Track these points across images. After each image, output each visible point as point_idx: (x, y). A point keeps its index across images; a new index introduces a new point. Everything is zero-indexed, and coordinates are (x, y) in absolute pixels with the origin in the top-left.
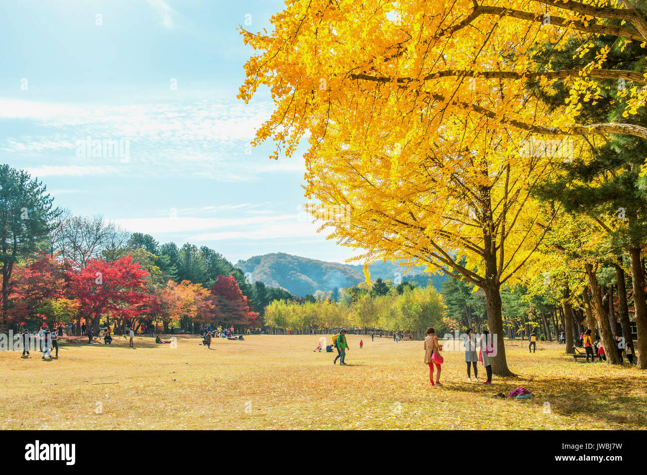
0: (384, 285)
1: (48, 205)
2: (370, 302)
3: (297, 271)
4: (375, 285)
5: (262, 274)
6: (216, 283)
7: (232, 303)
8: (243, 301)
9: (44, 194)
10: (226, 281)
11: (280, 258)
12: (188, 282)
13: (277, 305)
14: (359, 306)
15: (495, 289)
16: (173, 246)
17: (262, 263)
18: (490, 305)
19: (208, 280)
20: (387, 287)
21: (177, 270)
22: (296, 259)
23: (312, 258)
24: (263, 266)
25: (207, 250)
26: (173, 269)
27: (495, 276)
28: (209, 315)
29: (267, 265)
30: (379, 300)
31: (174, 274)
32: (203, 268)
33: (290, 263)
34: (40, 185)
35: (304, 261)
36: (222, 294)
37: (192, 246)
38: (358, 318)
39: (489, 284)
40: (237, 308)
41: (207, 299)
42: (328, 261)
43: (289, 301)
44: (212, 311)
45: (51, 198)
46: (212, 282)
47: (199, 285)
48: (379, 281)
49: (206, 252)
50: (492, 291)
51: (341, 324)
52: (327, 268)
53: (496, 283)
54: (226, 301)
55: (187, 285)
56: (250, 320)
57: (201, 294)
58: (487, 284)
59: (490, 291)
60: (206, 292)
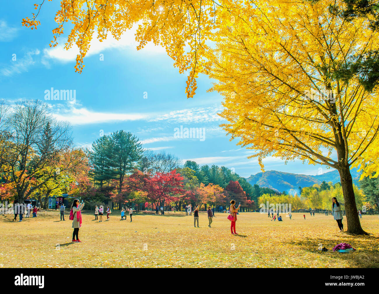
0: (327, 184)
1: (140, 148)
2: (317, 194)
3: (282, 180)
4: (322, 185)
5: (263, 182)
6: (229, 184)
7: (237, 195)
8: (243, 194)
9: (138, 143)
10: (234, 184)
11: (272, 173)
12: (212, 184)
13: (264, 196)
14: (311, 196)
15: (345, 168)
16: (207, 166)
17: (263, 176)
18: (343, 181)
19: (224, 183)
20: (329, 186)
21: (208, 178)
22: (280, 173)
23: (289, 173)
24: (263, 177)
25: (224, 168)
26: (206, 178)
27: (344, 159)
28: (223, 201)
29: (266, 177)
30: (323, 193)
31: (207, 180)
32: (222, 177)
33: (278, 175)
34: (136, 138)
35: (285, 174)
36: (232, 191)
37: (216, 166)
38: (311, 204)
39: (340, 165)
40: (240, 198)
41: (221, 192)
42: (299, 174)
43: (272, 194)
44: (224, 199)
45: (141, 144)
46: (226, 184)
47: (218, 185)
48: (324, 182)
49: (224, 169)
50: (343, 170)
51: (302, 207)
52: (298, 177)
53: (346, 164)
54: (234, 194)
55: (212, 186)
56: (247, 204)
57: (218, 190)
58: (339, 166)
59: (341, 171)
60: (222, 189)
